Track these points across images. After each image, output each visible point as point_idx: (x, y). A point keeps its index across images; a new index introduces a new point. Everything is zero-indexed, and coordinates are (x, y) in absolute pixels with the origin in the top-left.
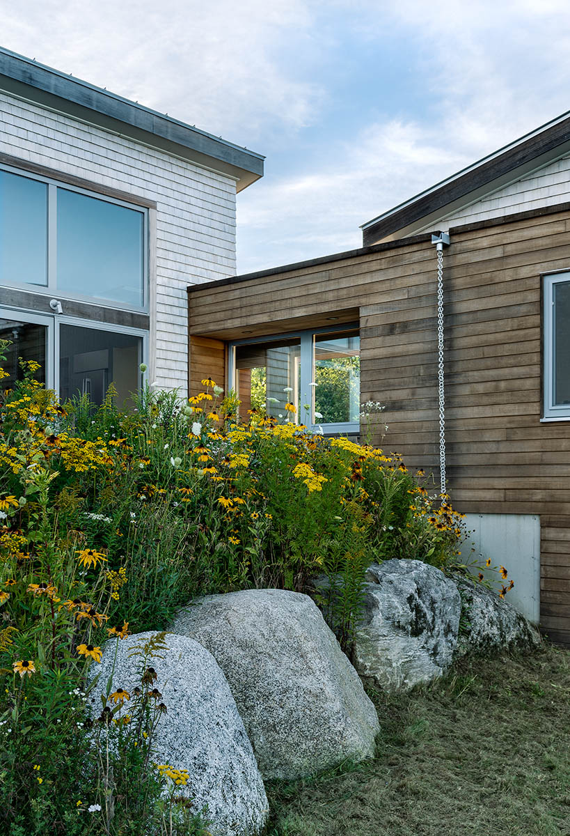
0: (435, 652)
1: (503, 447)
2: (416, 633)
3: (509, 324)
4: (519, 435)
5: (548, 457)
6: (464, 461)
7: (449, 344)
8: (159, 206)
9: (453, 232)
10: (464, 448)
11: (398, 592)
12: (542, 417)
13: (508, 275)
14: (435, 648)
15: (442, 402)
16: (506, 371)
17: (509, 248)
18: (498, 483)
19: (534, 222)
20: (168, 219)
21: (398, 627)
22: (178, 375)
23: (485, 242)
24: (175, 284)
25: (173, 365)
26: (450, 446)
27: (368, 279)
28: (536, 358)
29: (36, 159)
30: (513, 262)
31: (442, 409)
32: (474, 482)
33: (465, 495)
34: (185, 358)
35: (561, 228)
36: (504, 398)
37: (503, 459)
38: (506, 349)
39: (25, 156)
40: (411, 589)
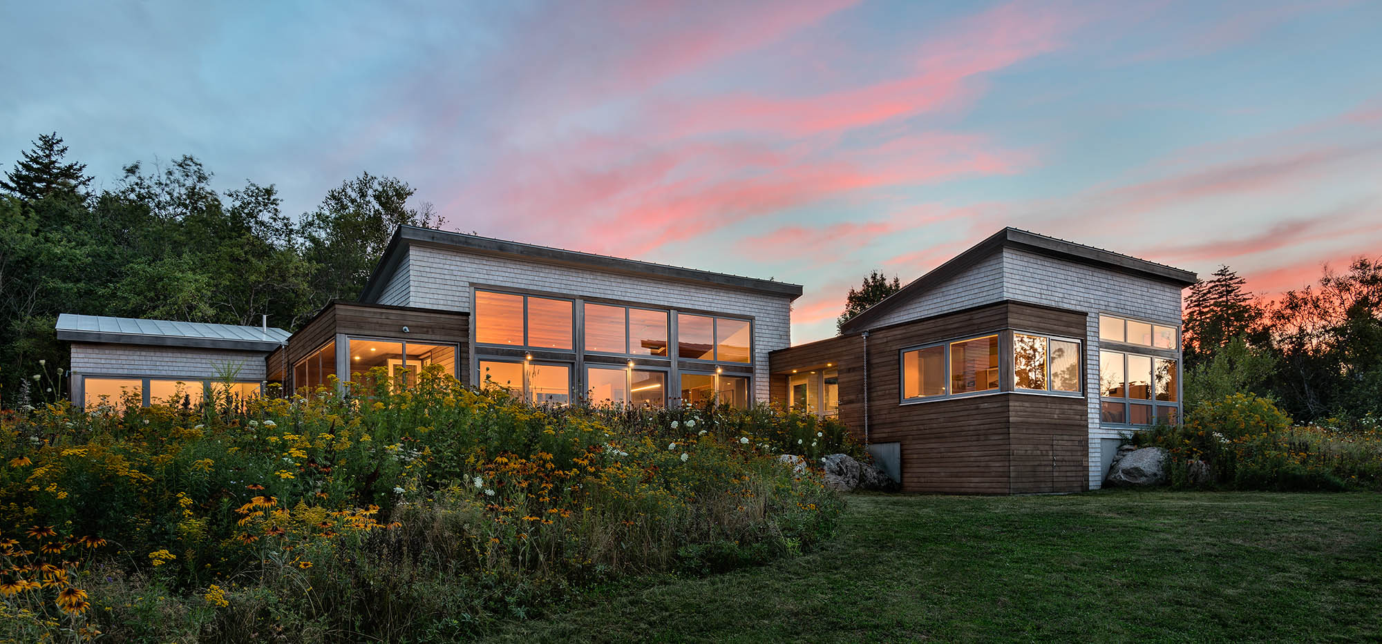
0: (848, 483)
1: (888, 416)
2: (840, 474)
3: (889, 368)
4: (893, 411)
5: (903, 419)
6: (875, 422)
7: (868, 376)
8: (756, 318)
9: (870, 332)
10: (874, 417)
11: (834, 462)
12: (900, 403)
13: (888, 349)
14: (848, 481)
15: (866, 400)
16: (888, 386)
17: (889, 338)
18: (887, 430)
19: (896, 329)
20: (760, 323)
21: (832, 472)
22: (765, 392)
23: (881, 336)
24: (764, 351)
25: (763, 388)
26: (869, 417)
27: (840, 350)
28: (898, 381)
29: (709, 309)
30: (890, 344)
31: (866, 402)
32: (878, 431)
33: (876, 436)
34: (768, 384)
35: (904, 331)
36: (888, 397)
37: (888, 421)
38: (887, 378)
39: (705, 309)
40: (838, 461)
